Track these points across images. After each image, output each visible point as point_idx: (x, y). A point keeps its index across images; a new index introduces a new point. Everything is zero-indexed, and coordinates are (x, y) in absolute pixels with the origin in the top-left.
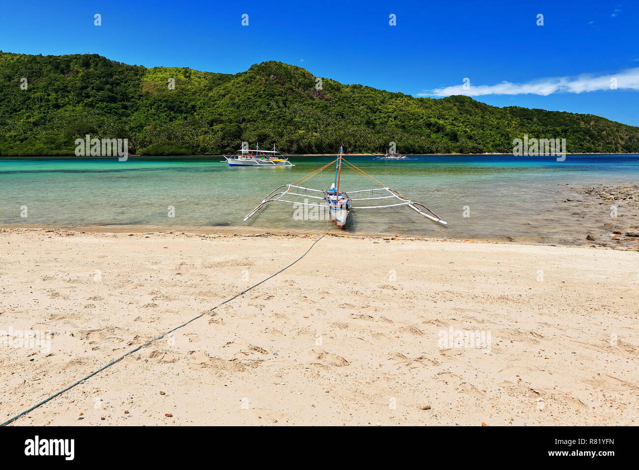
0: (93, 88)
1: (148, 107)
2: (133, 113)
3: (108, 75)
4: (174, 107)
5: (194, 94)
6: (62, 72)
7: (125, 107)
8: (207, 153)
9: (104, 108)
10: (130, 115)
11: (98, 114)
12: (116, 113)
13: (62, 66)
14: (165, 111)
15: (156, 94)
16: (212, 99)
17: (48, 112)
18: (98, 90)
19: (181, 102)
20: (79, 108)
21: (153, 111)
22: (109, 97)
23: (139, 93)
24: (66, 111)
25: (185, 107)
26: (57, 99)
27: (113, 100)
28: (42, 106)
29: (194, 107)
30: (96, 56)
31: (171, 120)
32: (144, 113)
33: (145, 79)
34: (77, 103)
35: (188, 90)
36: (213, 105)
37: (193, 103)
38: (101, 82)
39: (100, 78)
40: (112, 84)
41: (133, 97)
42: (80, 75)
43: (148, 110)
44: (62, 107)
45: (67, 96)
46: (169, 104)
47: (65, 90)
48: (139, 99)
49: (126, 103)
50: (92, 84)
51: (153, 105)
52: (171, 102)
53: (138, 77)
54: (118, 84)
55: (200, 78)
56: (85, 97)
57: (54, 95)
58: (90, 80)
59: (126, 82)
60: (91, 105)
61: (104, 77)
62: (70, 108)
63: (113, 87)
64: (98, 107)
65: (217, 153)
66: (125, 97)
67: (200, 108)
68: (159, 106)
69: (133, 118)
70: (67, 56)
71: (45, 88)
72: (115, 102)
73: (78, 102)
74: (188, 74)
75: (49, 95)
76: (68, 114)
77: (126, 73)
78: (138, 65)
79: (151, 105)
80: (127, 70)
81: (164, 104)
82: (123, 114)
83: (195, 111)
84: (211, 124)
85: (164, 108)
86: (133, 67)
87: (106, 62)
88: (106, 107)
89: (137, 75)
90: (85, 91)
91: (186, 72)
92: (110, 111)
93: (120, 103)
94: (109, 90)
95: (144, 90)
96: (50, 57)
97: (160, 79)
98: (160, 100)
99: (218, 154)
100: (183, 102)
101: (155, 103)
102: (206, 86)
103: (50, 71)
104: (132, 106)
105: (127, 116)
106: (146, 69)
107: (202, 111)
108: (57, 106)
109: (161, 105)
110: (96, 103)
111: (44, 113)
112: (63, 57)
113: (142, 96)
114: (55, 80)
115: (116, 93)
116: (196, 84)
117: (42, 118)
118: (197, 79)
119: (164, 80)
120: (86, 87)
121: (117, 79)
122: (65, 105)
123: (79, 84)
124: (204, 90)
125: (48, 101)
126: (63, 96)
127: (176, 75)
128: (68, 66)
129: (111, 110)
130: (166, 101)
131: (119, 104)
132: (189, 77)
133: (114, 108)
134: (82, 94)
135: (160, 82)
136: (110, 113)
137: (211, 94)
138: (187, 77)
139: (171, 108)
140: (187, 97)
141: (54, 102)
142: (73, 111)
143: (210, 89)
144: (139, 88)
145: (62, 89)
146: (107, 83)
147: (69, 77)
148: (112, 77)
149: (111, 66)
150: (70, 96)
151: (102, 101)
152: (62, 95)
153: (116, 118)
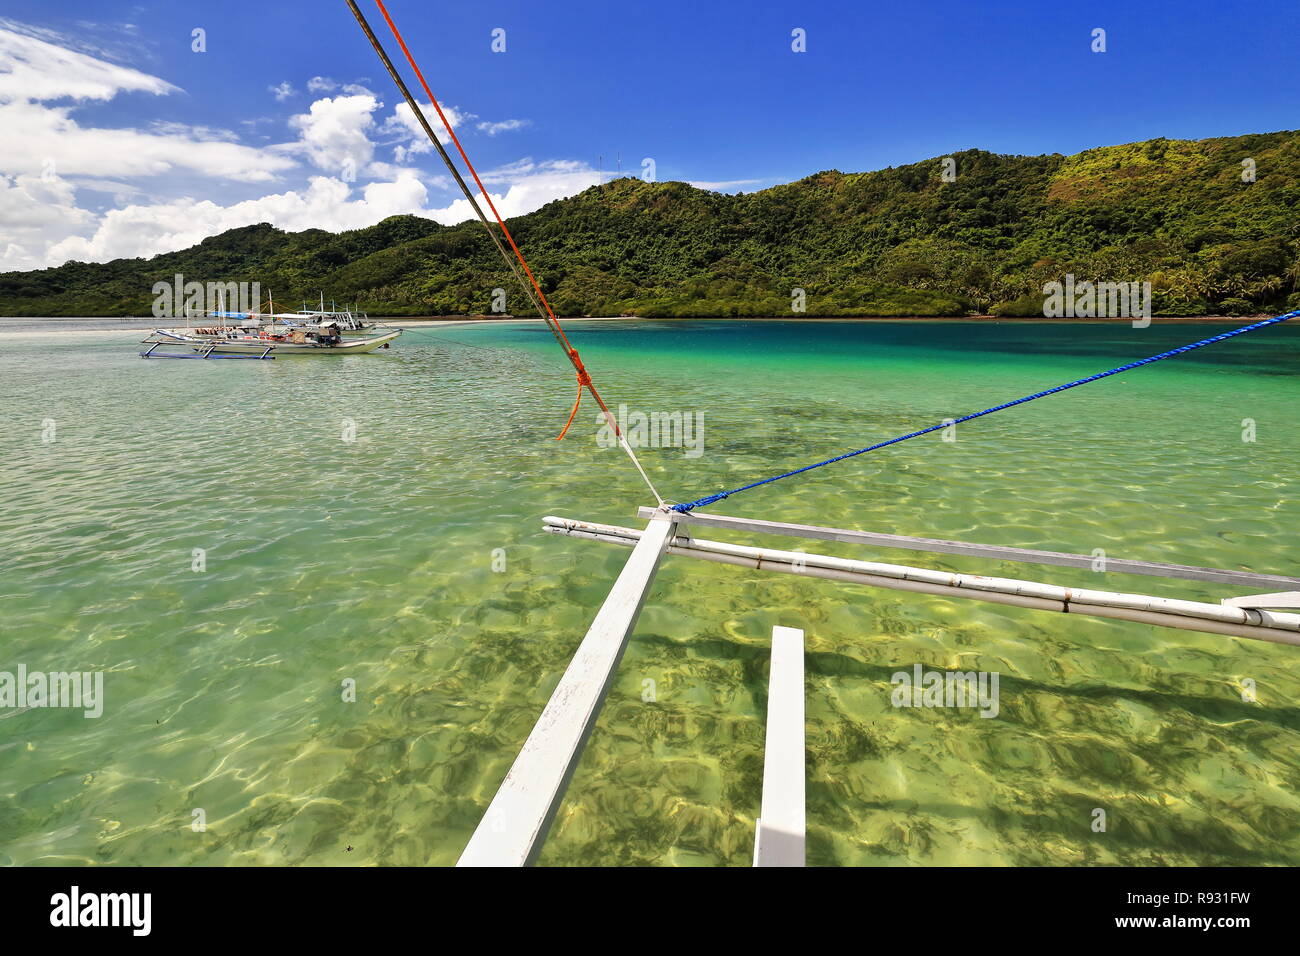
0: (957, 207)
1: (1051, 227)
2: (1020, 241)
3: (988, 180)
4: (1109, 221)
5: (1165, 189)
6: (916, 189)
7: (1008, 232)
8: (1163, 312)
9: (968, 237)
10: (1013, 246)
11: (955, 248)
12: (989, 244)
13: (916, 178)
14: (1087, 232)
15: (1073, 201)
16: (1213, 193)
17: (881, 251)
18: (964, 208)
19: (1127, 211)
20: (929, 240)
21: (1061, 234)
22: (981, 218)
23: (1040, 204)
24: (907, 247)
25: (1136, 218)
26: (897, 231)
27: (986, 221)
28: (874, 243)
29: (1158, 216)
30: (974, 152)
31: (1096, 248)
32: (1041, 238)
33: (1058, 177)
34: (927, 233)
35: (1151, 185)
36: (1213, 208)
37: (1156, 209)
38: (972, 195)
39: (972, 188)
40: (991, 196)
41: (1025, 213)
42: (940, 189)
43: (1051, 234)
44: (903, 241)
45: (914, 225)
46: (1099, 216)
47: (913, 215)
48: (1037, 216)
49: (1012, 225)
50: (957, 199)
51: (1063, 223)
52: (1105, 213)
53: (1045, 175)
54: (1003, 194)
55: (1188, 154)
56: (942, 223)
57: (895, 225)
58: (955, 194)
59: (1018, 188)
60: (949, 235)
61: (979, 186)
62: (913, 241)
63: (992, 201)
64: (959, 236)
65: (1194, 311)
66: (1011, 214)
67: (1174, 217)
68: (1074, 225)
69: (1017, 250)
70: (926, 162)
71: (887, 215)
72: (991, 225)
73: (929, 232)
74: (1157, 152)
75: (888, 226)
76: (907, 251)
77: (1022, 172)
78: (1049, 154)
79: (1059, 223)
80: (1025, 166)
81: (1086, 219)
82: (1002, 245)
83: (1160, 225)
84: (1196, 246)
85: (1086, 225)
86: (1037, 159)
87: (988, 160)
88: (973, 235)
89: (1042, 172)
90: (943, 213)
91: (1155, 147)
92: (977, 241)
93: (1000, 226)
94: (985, 206)
95: (1051, 197)
96: (902, 168)
97: (1089, 172)
98: (1080, 213)
99: (1194, 315)
100: (1134, 210)
101: (1068, 218)
102: (1201, 169)
103: (896, 190)
104: (1021, 230)
105: (1008, 248)
106: (1063, 159)
107: (1178, 222)
108: (896, 242)
109: (1080, 222)
110: (956, 231)
111: (875, 253)
112: (921, 165)
113: (1044, 208)
114: (903, 202)
115: (996, 211)
116: (1176, 168)
117: (869, 261)
118: (1180, 157)
119: (1097, 173)
120: (946, 207)
121: (1003, 185)
122: (907, 238)
123: (936, 203)
124: (1194, 178)
125: (886, 234)
126: (908, 226)
127: (1129, 158)
128: (925, 177)
129: (980, 239)
130: (1092, 213)
131: (998, 227)
132: (1161, 156)
133: (987, 236)
134: (937, 218)
135: (1089, 177)
136: (977, 244)
137: (1214, 183)
138: (1155, 159)
139: (1101, 225)
140: (1145, 198)
141: (893, 236)
142: (918, 245)
143: (1214, 173)
144: (1041, 194)
145: (909, 214)
146: (983, 194)
147: (925, 194)
148: (993, 184)
149: (996, 165)
150: (918, 224)
151: (968, 226)
152: (907, 223)
153: (986, 251)
